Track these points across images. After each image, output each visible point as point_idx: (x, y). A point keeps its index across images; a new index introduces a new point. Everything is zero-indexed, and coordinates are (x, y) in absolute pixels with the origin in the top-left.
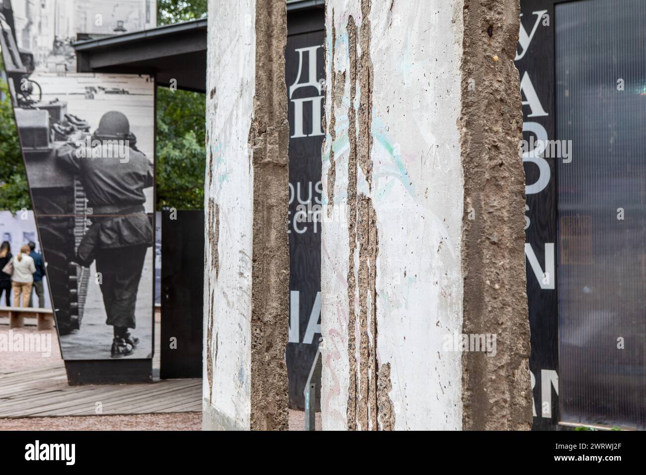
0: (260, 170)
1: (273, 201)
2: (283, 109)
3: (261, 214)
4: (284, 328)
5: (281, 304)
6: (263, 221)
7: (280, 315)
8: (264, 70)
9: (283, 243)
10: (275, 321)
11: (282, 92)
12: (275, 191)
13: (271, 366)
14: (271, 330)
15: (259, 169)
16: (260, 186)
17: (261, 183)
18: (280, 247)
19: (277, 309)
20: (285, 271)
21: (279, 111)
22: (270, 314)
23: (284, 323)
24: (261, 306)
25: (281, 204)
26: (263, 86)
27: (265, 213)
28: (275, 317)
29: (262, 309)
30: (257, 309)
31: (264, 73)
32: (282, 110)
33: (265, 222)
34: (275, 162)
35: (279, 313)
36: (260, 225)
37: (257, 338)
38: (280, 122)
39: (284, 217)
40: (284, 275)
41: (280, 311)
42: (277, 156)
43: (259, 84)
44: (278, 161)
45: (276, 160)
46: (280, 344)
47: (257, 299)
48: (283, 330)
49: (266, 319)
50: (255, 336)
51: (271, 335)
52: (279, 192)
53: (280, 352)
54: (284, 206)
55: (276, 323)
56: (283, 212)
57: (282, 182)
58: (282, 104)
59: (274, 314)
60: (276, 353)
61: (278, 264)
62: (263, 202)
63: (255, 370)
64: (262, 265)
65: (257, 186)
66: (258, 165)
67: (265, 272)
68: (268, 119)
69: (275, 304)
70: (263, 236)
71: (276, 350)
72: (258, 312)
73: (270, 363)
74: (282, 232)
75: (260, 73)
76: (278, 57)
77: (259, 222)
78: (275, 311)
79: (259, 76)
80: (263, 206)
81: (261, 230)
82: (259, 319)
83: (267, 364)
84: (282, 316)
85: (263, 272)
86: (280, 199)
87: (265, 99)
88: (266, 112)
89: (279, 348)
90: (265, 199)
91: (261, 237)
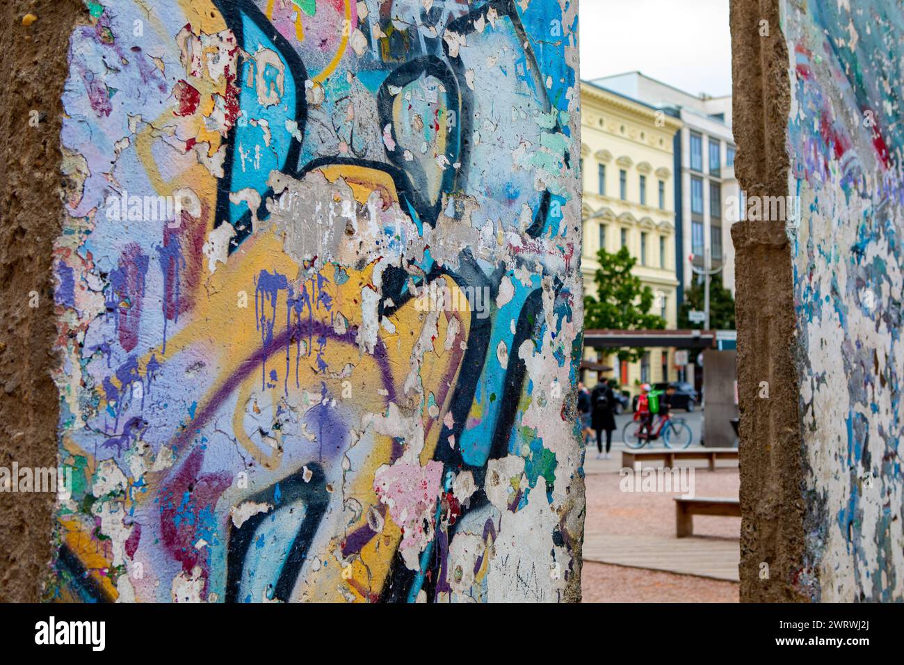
0: (746, 258)
1: (769, 309)
2: (778, 151)
3: (748, 332)
4: (791, 529)
5: (784, 487)
6: (754, 344)
7: (782, 506)
8: (744, 92)
9: (784, 380)
10: (774, 515)
11: (776, 121)
12: (772, 292)
13: (771, 591)
14: (770, 530)
15: (743, 256)
16: (746, 286)
17: (748, 280)
18: (779, 388)
19: (777, 493)
20: (790, 430)
21: (771, 155)
22: (768, 502)
23: (791, 520)
24: (751, 487)
25: (780, 313)
26: (744, 119)
27: (757, 329)
28: (776, 507)
29: (753, 493)
30: (746, 492)
31: (744, 97)
32: (777, 153)
33: (758, 345)
34: (764, 243)
35: (781, 502)
36: (746, 351)
37: (748, 540)
38: (774, 173)
39: (785, 335)
40: (789, 435)
41: (782, 498)
42: (766, 233)
43: (738, 116)
44: (768, 240)
45: (765, 240)
46: (784, 555)
47: (746, 475)
48: (788, 531)
49: (759, 510)
50: (745, 538)
51: (771, 538)
52: (778, 293)
53: (785, 569)
54: (785, 317)
55: (777, 518)
56: (783, 327)
57: (782, 275)
58: (776, 143)
59: (773, 503)
60: (778, 570)
61: (778, 417)
62: (753, 312)
63: (745, 594)
64: (751, 418)
65: (741, 285)
66: (742, 250)
67: (757, 429)
68: (754, 172)
69: (775, 486)
70: (753, 369)
71: (778, 565)
72: (747, 496)
73: (770, 586)
74: (782, 362)
75: (738, 98)
76: (767, 64)
77: (745, 345)
78: (775, 497)
79: (737, 104)
80: (752, 319)
81: (749, 359)
82: (751, 509)
83: (762, 586)
84: (786, 508)
85: (753, 429)
86: (778, 304)
87: (747, 140)
88: (750, 162)
89: (782, 562)
90: (756, 307)
91: (749, 370)
